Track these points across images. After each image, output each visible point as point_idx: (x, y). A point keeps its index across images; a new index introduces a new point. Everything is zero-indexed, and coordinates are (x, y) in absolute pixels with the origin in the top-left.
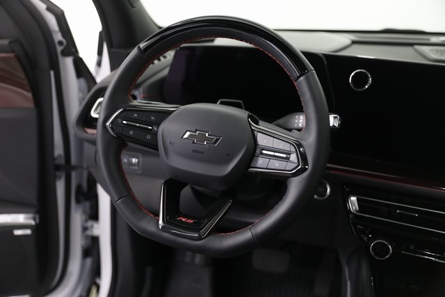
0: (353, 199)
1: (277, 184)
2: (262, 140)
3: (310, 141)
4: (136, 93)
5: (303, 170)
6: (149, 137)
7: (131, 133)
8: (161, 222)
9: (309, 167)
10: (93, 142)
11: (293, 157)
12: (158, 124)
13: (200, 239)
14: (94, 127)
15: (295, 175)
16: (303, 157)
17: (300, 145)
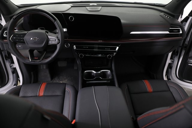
0: (75, 46)
1: (55, 46)
2: (49, 37)
3: (60, 36)
4: (15, 28)
5: (59, 42)
6: (22, 41)
7: (17, 40)
8: (30, 60)
9: (61, 42)
10: (7, 43)
11: (57, 40)
12: (24, 37)
13: (40, 62)
14: (7, 39)
15: (58, 44)
16: (59, 40)
17: (58, 37)
